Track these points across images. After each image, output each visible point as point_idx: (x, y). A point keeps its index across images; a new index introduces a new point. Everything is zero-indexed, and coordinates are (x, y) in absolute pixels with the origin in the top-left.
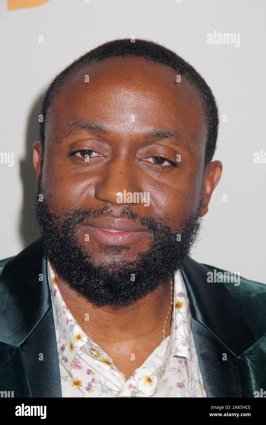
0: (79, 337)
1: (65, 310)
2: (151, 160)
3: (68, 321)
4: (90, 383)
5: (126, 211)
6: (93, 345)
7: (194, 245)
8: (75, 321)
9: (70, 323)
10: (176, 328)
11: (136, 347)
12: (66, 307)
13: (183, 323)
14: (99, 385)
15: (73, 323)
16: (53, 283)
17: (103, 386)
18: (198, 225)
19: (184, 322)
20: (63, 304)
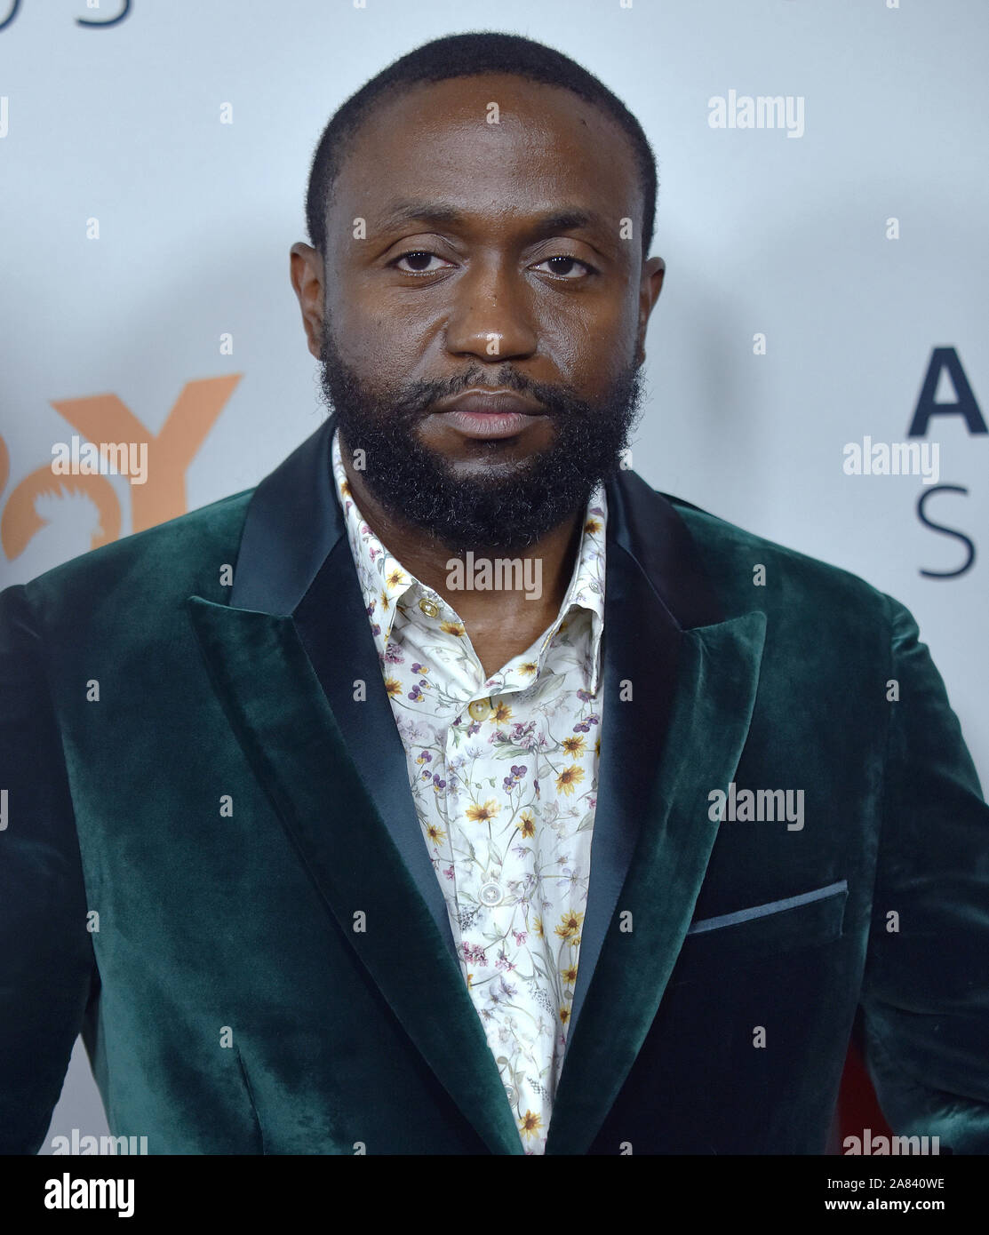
0: (395, 579)
1: (367, 534)
2: (545, 267)
3: (373, 554)
4: (417, 687)
5: (509, 373)
6: (423, 590)
7: (633, 426)
8: (387, 552)
9: (378, 557)
10: (582, 563)
11: (516, 629)
12: (368, 529)
13: (596, 557)
14: (434, 692)
15: (382, 556)
16: (343, 493)
17: (442, 693)
18: (637, 388)
19: (599, 555)
20: (363, 524)
